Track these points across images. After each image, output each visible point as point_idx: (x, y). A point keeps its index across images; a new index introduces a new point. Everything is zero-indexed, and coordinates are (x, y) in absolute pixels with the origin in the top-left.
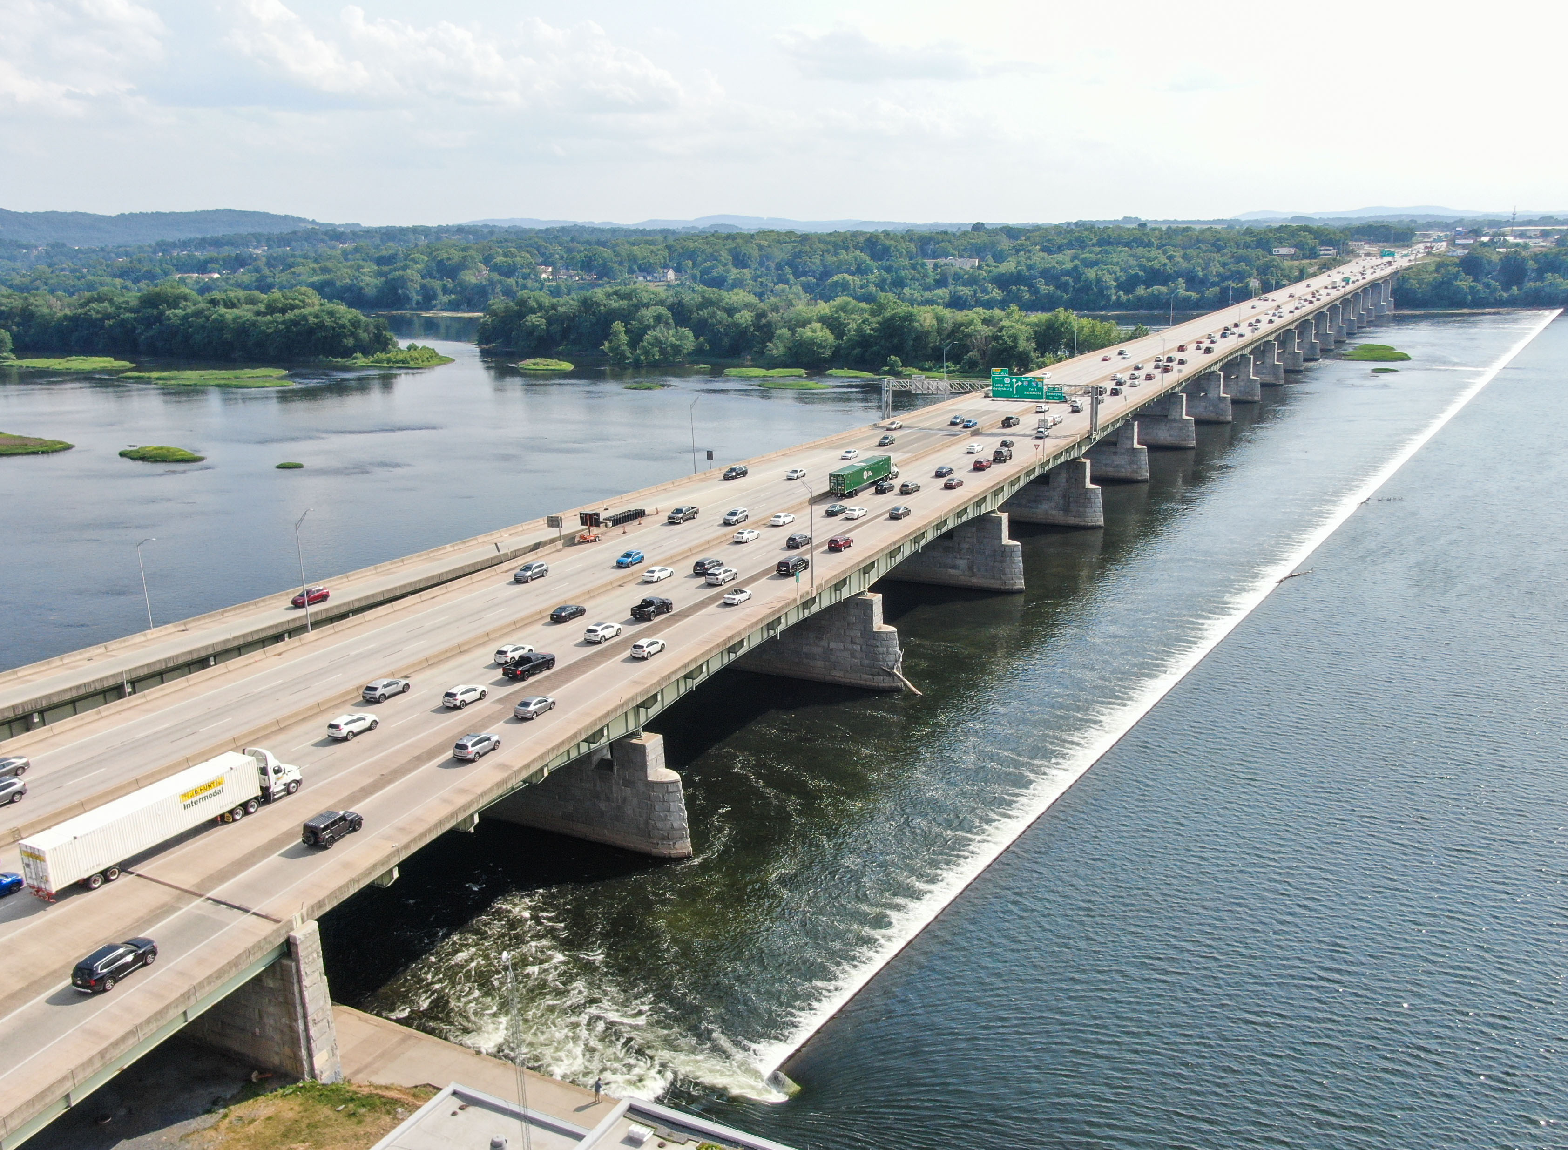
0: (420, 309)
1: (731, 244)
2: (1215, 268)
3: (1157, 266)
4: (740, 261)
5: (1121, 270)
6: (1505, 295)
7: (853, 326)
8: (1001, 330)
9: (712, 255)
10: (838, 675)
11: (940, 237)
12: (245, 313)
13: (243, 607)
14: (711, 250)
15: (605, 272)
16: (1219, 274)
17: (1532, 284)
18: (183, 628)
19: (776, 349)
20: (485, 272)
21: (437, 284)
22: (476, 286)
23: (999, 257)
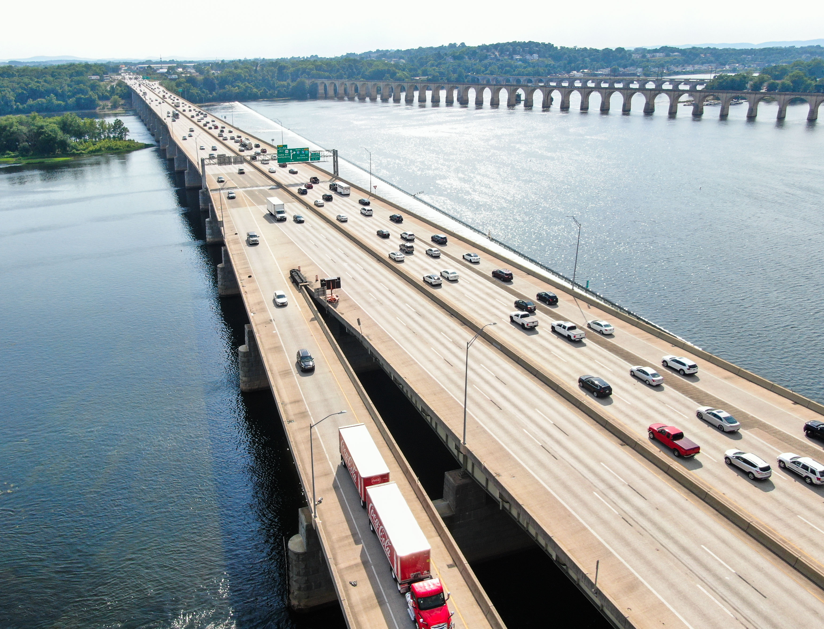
2: (66, 88)
3: (33, 87)
5: (13, 90)
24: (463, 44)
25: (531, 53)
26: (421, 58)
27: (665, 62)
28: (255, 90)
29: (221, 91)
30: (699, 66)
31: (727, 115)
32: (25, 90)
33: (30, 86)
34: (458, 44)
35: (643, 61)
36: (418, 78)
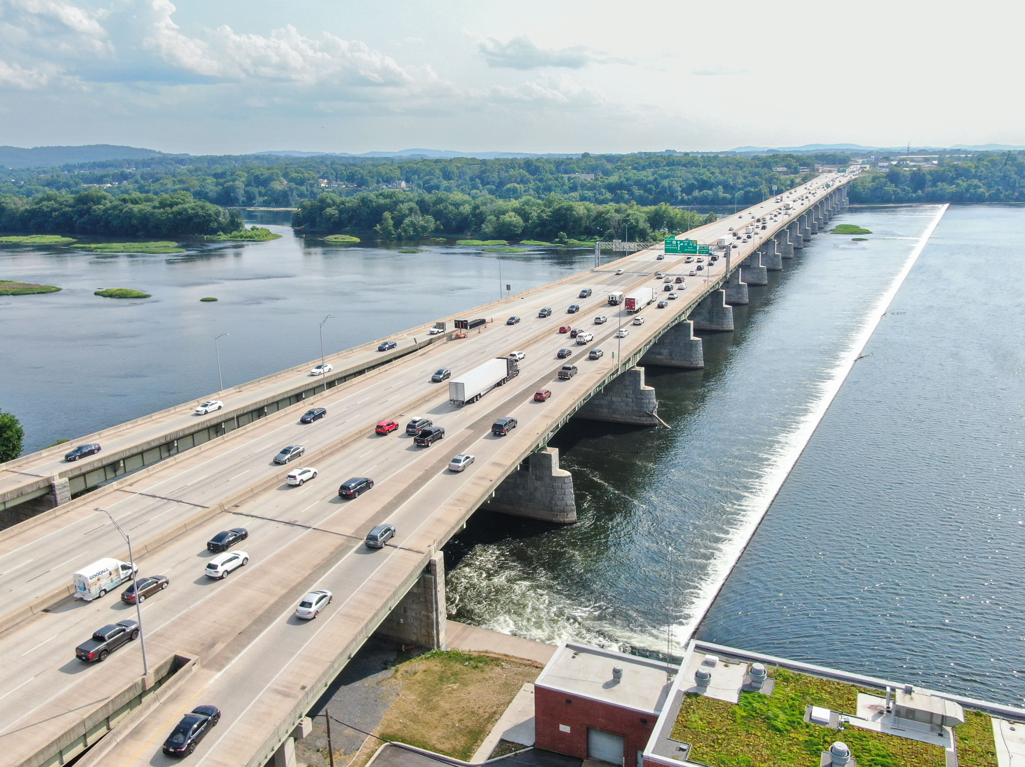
0: (245, 206)
1: (441, 165)
2: (740, 180)
3: (705, 178)
4: (447, 176)
5: (683, 181)
6: (914, 195)
7: (534, 214)
8: (628, 216)
9: (430, 172)
10: (618, 417)
11: (568, 162)
12: (146, 207)
13: (270, 377)
14: (429, 169)
15: (362, 183)
16: (742, 183)
17: (930, 189)
18: (238, 390)
19: (487, 228)
20: (285, 182)
21: (255, 190)
22: (281, 191)
23: (607, 173)
32: (696, 180)
33: (703, 177)
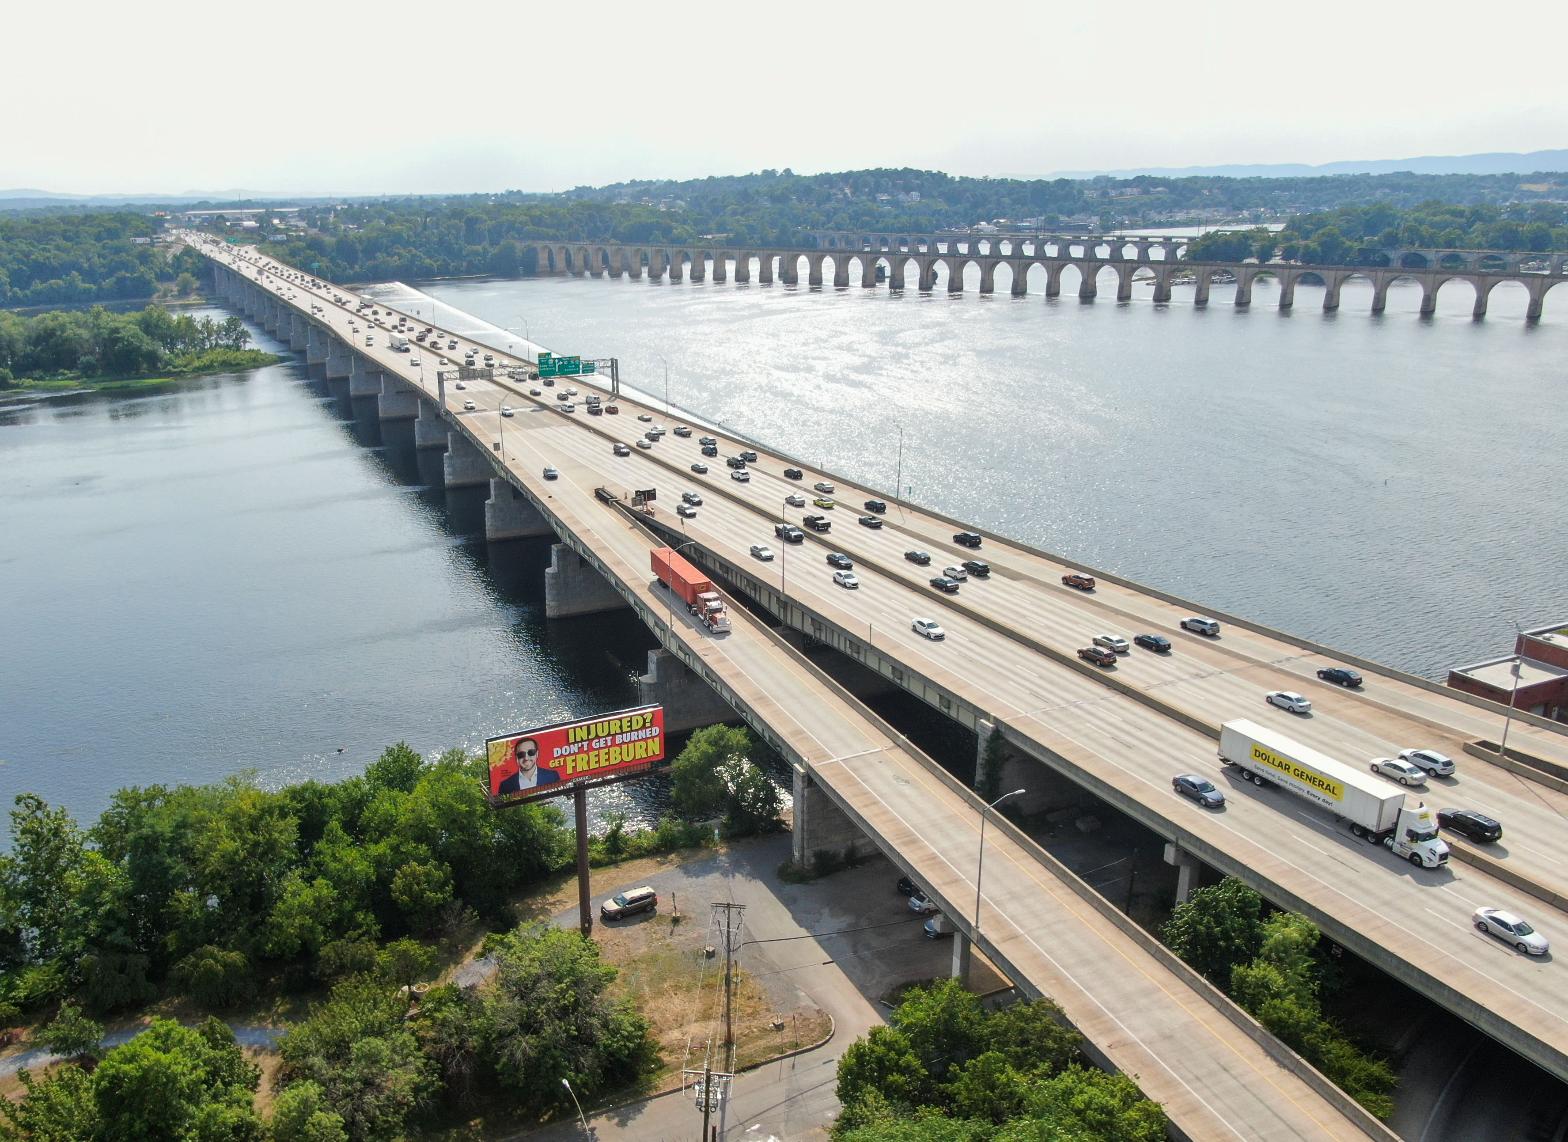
24: (788, 171)
25: (908, 190)
26: (713, 201)
27: (1141, 205)
28: (428, 261)
29: (370, 263)
30: (1198, 212)
31: (1206, 300)
32: (23, 263)
33: (33, 257)
34: (780, 171)
35: (1103, 203)
36: (710, 237)
